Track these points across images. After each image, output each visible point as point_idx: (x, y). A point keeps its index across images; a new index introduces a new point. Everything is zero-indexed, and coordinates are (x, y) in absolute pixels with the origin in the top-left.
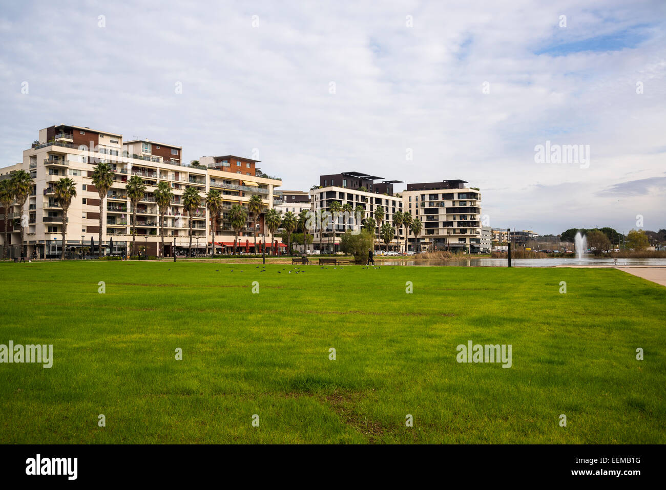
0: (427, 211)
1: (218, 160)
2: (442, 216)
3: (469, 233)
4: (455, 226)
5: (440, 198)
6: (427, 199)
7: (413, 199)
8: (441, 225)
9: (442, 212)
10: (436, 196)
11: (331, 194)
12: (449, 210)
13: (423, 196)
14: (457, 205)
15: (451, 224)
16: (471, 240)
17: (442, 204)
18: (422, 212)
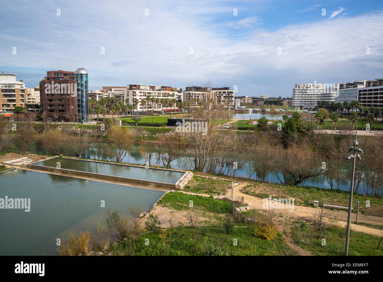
0: (218, 97)
1: (162, 87)
2: (222, 98)
3: (230, 104)
4: (226, 102)
5: (222, 93)
6: (218, 93)
7: (214, 92)
8: (222, 102)
9: (222, 97)
10: (221, 92)
11: (190, 94)
12: (224, 97)
13: (217, 92)
14: (227, 95)
15: (225, 101)
16: (231, 106)
17: (222, 95)
18: (216, 97)
